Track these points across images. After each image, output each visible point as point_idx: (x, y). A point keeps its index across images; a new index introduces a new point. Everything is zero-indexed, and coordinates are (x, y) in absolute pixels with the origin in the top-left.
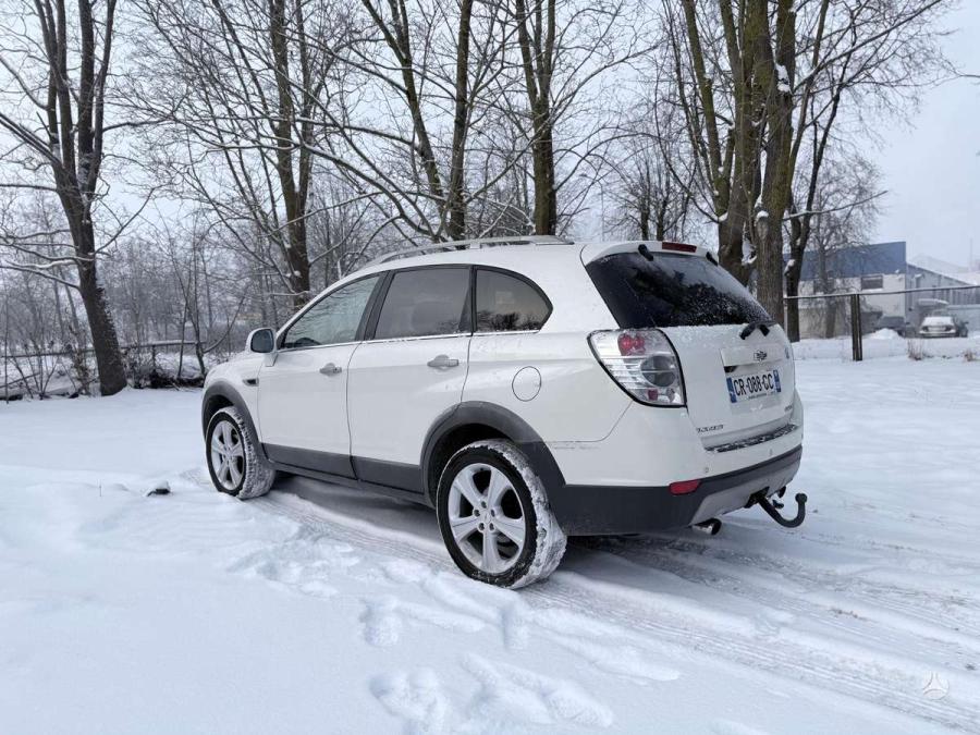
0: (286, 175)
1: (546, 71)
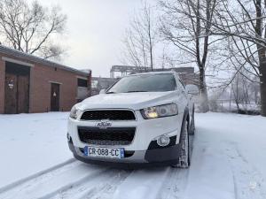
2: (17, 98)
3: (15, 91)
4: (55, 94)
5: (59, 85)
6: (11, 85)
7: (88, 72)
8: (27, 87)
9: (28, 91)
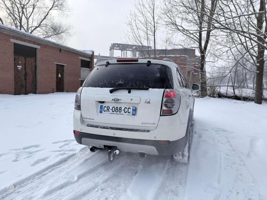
2: (26, 79)
3: (24, 72)
4: (60, 76)
5: (63, 66)
6: (20, 67)
7: (91, 53)
8: (34, 68)
9: (35, 72)
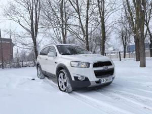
0: (63, 33)
1: (103, 14)
